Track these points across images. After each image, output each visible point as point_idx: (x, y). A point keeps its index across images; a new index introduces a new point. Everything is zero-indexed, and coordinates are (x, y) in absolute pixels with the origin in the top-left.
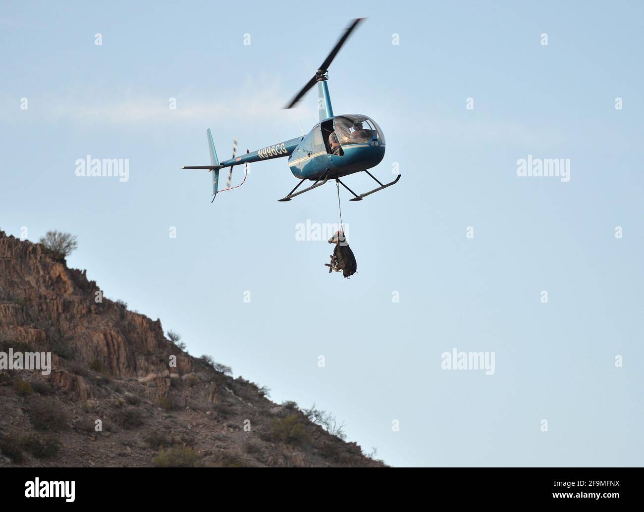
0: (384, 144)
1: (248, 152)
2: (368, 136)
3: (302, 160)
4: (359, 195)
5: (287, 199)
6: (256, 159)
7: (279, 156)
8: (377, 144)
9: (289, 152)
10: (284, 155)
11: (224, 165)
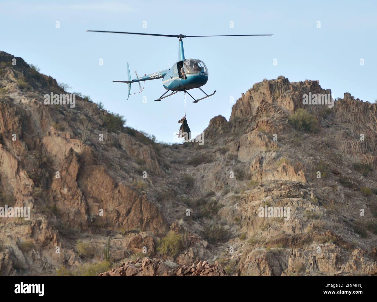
0: (208, 75)
1: (145, 75)
2: (199, 70)
3: (168, 80)
4: (196, 100)
5: (159, 100)
6: (149, 79)
7: (159, 78)
8: (204, 74)
9: (163, 76)
10: (161, 77)
11: (134, 81)
